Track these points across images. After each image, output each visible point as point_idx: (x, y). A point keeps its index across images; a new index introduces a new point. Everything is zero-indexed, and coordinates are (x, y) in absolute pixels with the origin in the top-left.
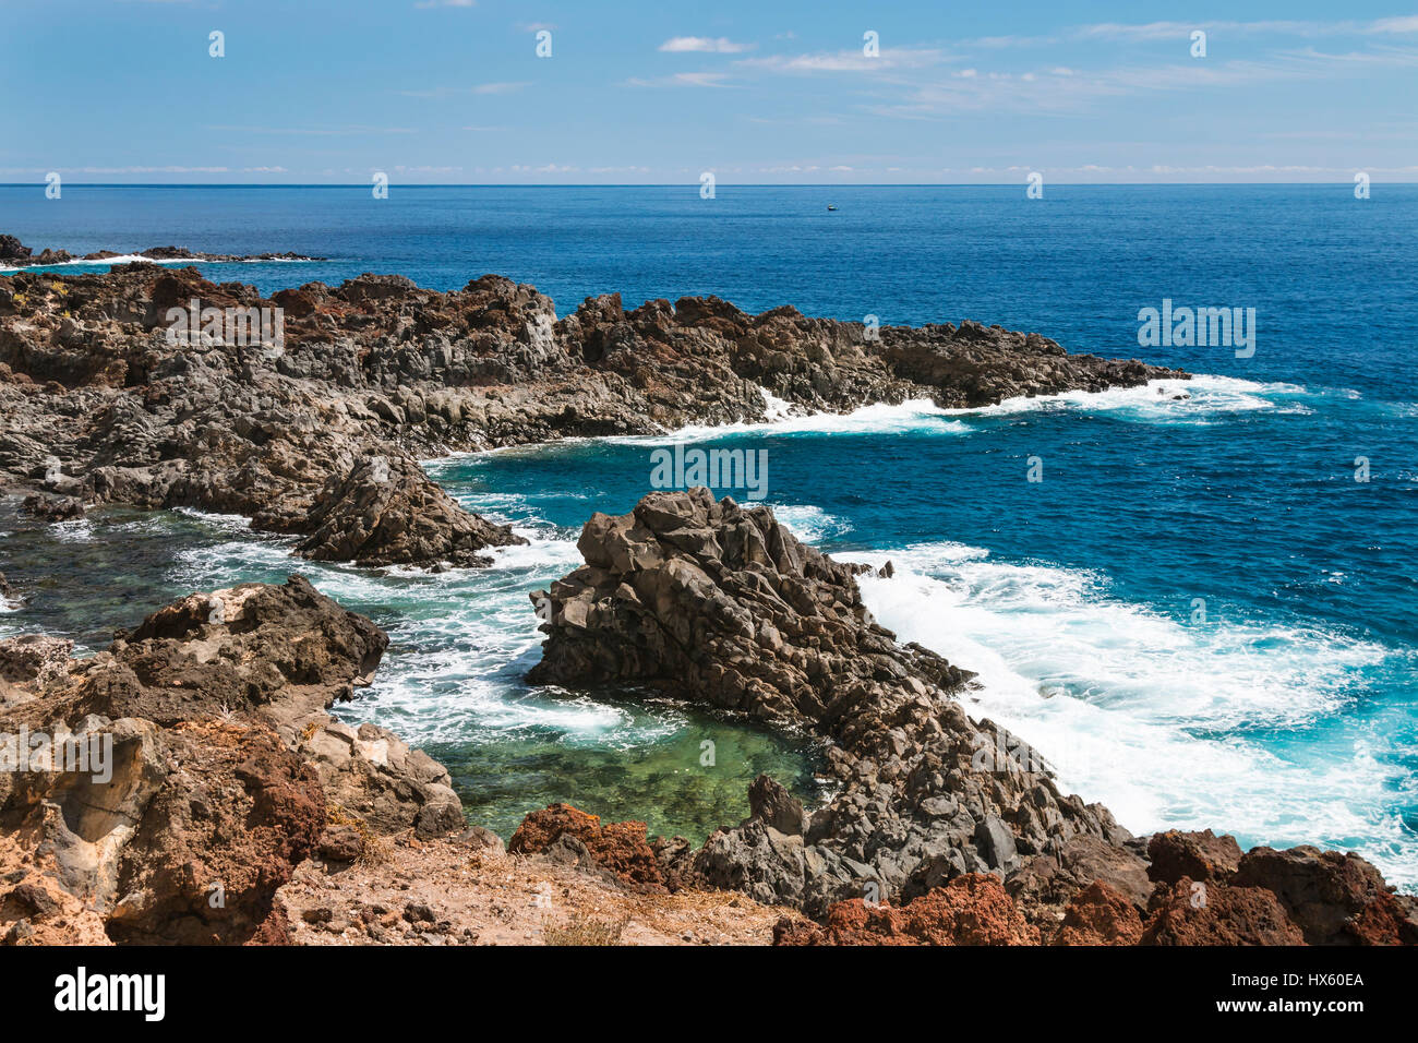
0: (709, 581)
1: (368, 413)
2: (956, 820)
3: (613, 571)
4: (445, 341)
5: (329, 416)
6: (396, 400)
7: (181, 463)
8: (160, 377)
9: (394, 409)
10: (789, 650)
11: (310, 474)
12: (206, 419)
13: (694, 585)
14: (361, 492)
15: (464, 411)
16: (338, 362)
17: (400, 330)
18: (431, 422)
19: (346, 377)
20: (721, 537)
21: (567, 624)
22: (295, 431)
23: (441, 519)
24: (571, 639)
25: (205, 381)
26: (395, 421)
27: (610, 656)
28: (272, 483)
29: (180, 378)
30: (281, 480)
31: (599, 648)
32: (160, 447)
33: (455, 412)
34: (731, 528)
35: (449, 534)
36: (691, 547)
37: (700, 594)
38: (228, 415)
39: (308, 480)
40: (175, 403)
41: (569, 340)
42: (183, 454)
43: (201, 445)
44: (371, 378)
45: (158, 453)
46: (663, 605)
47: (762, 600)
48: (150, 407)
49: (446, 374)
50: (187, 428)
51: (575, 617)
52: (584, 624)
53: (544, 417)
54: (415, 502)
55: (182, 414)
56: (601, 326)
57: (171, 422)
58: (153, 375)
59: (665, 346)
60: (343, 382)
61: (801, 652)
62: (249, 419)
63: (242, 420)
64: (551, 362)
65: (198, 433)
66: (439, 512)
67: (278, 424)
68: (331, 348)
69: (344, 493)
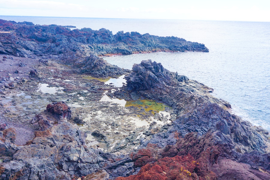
0: (154, 75)
1: (88, 47)
2: (217, 119)
3: (138, 73)
4: (99, 37)
5: (83, 48)
6: (93, 46)
7: (62, 54)
8: (58, 41)
9: (92, 47)
10: (167, 86)
11: (83, 56)
12: (66, 48)
13: (152, 75)
14: (92, 59)
15: (102, 47)
16: (83, 40)
17: (92, 35)
18: (98, 49)
19: (85, 42)
20: (154, 68)
21: (131, 81)
22: (79, 50)
23: (104, 64)
24: (131, 84)
25: (65, 42)
26: (92, 49)
27: (138, 86)
28: (77, 58)
29: (61, 42)
30: (78, 57)
31: (136, 85)
32: (59, 52)
33: (101, 48)
34: (156, 66)
35: (106, 66)
36: (150, 69)
37: (153, 77)
38: (69, 47)
39: (83, 57)
40: (60, 46)
41: (116, 37)
42: (63, 53)
43: (65, 52)
44: (88, 42)
45: (59, 53)
46: (147, 78)
47: (162, 78)
48: (57, 46)
49: (99, 42)
50: (63, 49)
51: (132, 80)
52: (134, 81)
53: (114, 49)
54: (100, 61)
55: (62, 47)
56: (121, 35)
57: (60, 48)
58: (57, 41)
59: (130, 39)
60: (84, 43)
61: (169, 86)
62: (72, 48)
63: (71, 48)
64: (114, 41)
65: (65, 50)
66: (104, 63)
67: (77, 49)
68: (82, 38)
69: (89, 60)
